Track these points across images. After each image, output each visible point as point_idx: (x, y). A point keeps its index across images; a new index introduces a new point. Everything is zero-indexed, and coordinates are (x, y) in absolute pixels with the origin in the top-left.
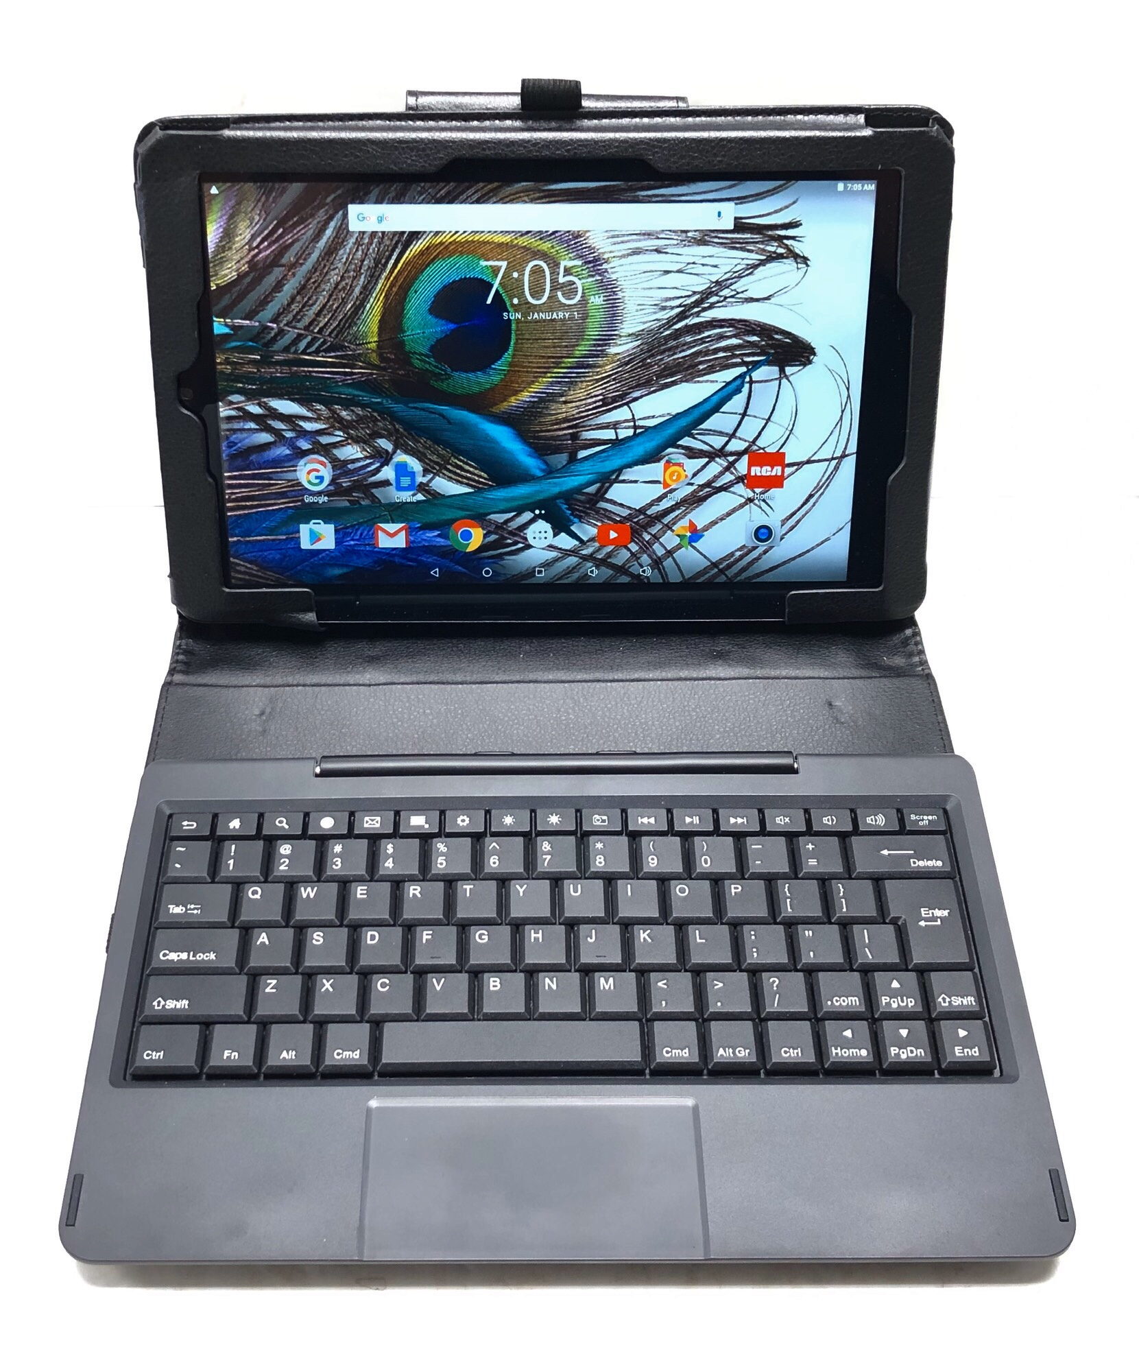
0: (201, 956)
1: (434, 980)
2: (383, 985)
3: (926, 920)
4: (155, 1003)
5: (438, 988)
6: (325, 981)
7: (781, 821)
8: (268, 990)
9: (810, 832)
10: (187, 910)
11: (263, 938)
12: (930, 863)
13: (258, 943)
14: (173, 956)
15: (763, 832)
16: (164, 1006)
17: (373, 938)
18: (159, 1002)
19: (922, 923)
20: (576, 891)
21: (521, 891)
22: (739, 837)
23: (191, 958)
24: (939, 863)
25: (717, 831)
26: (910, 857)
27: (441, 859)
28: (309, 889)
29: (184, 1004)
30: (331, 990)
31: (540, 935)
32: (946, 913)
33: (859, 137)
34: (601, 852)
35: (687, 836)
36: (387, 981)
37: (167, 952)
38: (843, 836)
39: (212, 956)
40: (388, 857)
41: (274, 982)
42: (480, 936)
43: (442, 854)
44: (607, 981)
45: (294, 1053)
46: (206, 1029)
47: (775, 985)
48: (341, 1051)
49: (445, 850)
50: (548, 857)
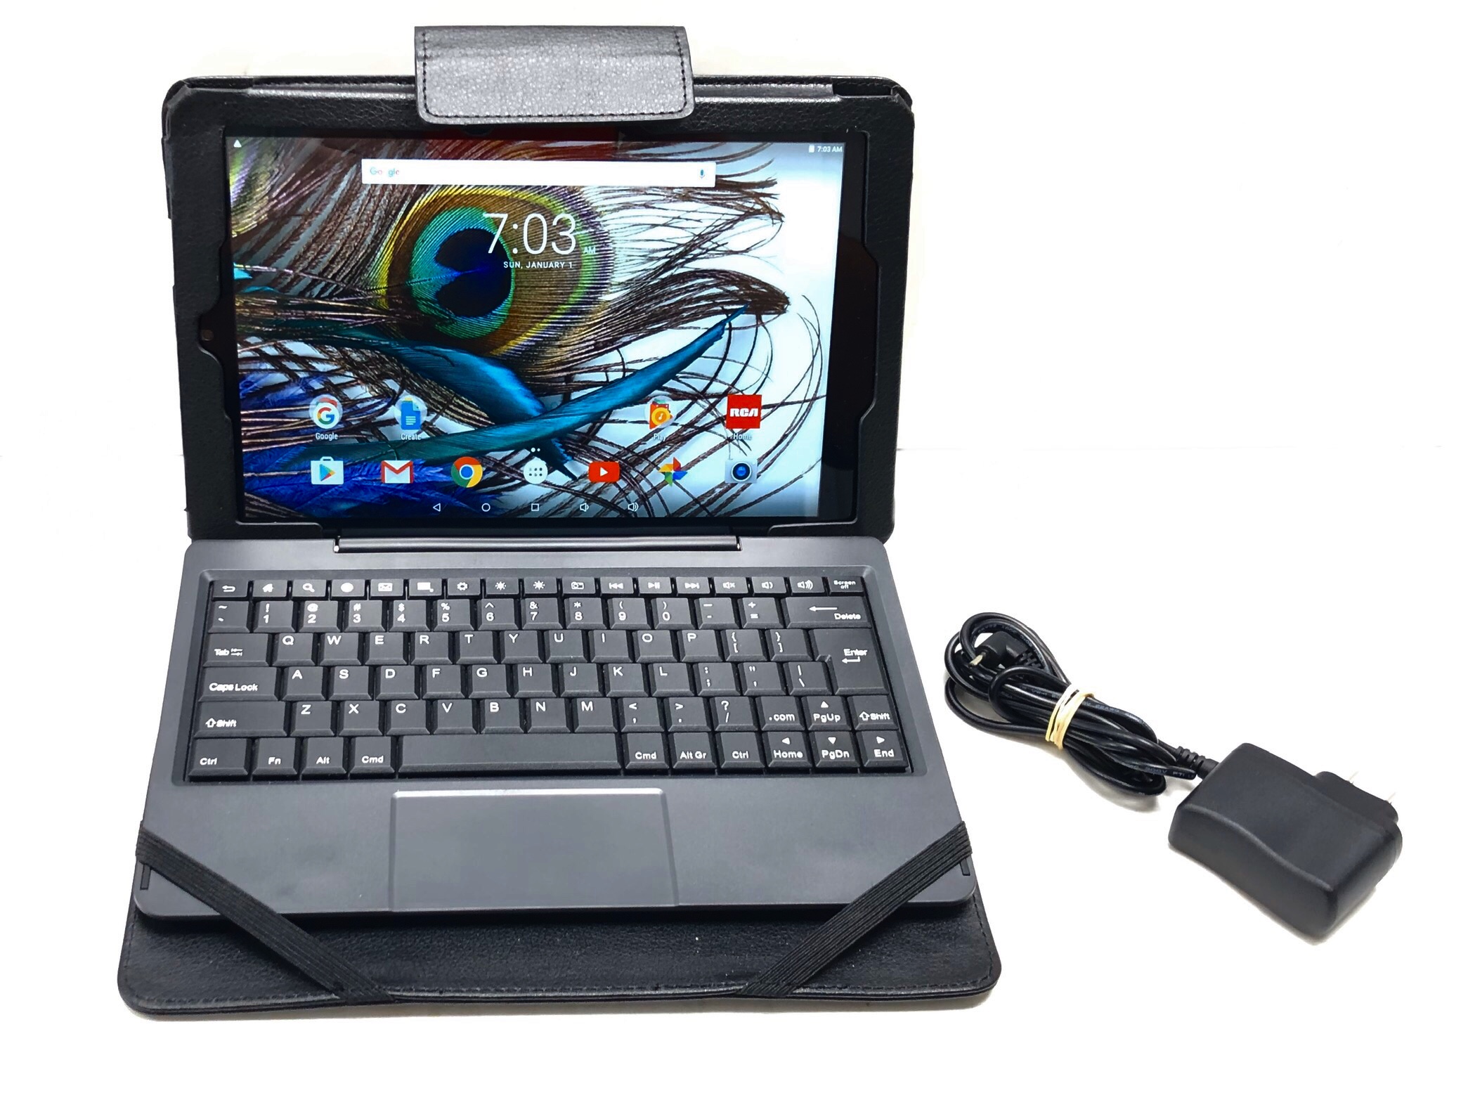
0: (244, 688)
1: (444, 705)
2: (401, 708)
3: (848, 658)
4: (208, 723)
5: (447, 710)
6: (351, 706)
7: (727, 585)
8: (304, 712)
9: (751, 594)
10: (230, 653)
11: (298, 674)
12: (851, 617)
13: (293, 677)
14: (222, 688)
15: (713, 594)
16: (215, 725)
17: (390, 674)
18: (211, 723)
19: (845, 661)
20: (559, 638)
21: (513, 638)
22: (693, 598)
23: (237, 689)
24: (858, 617)
25: (674, 594)
26: (836, 612)
27: (445, 615)
28: (334, 638)
29: (232, 723)
30: (357, 712)
31: (530, 671)
32: (864, 653)
33: (828, 103)
34: (579, 609)
35: (650, 598)
36: (404, 706)
37: (216, 684)
38: (779, 598)
39: (254, 688)
40: (400, 613)
41: (308, 707)
42: (481, 672)
43: (446, 611)
44: (587, 705)
45: (328, 759)
46: (252, 741)
47: (726, 706)
48: (367, 757)
49: (448, 608)
50: (535, 613)
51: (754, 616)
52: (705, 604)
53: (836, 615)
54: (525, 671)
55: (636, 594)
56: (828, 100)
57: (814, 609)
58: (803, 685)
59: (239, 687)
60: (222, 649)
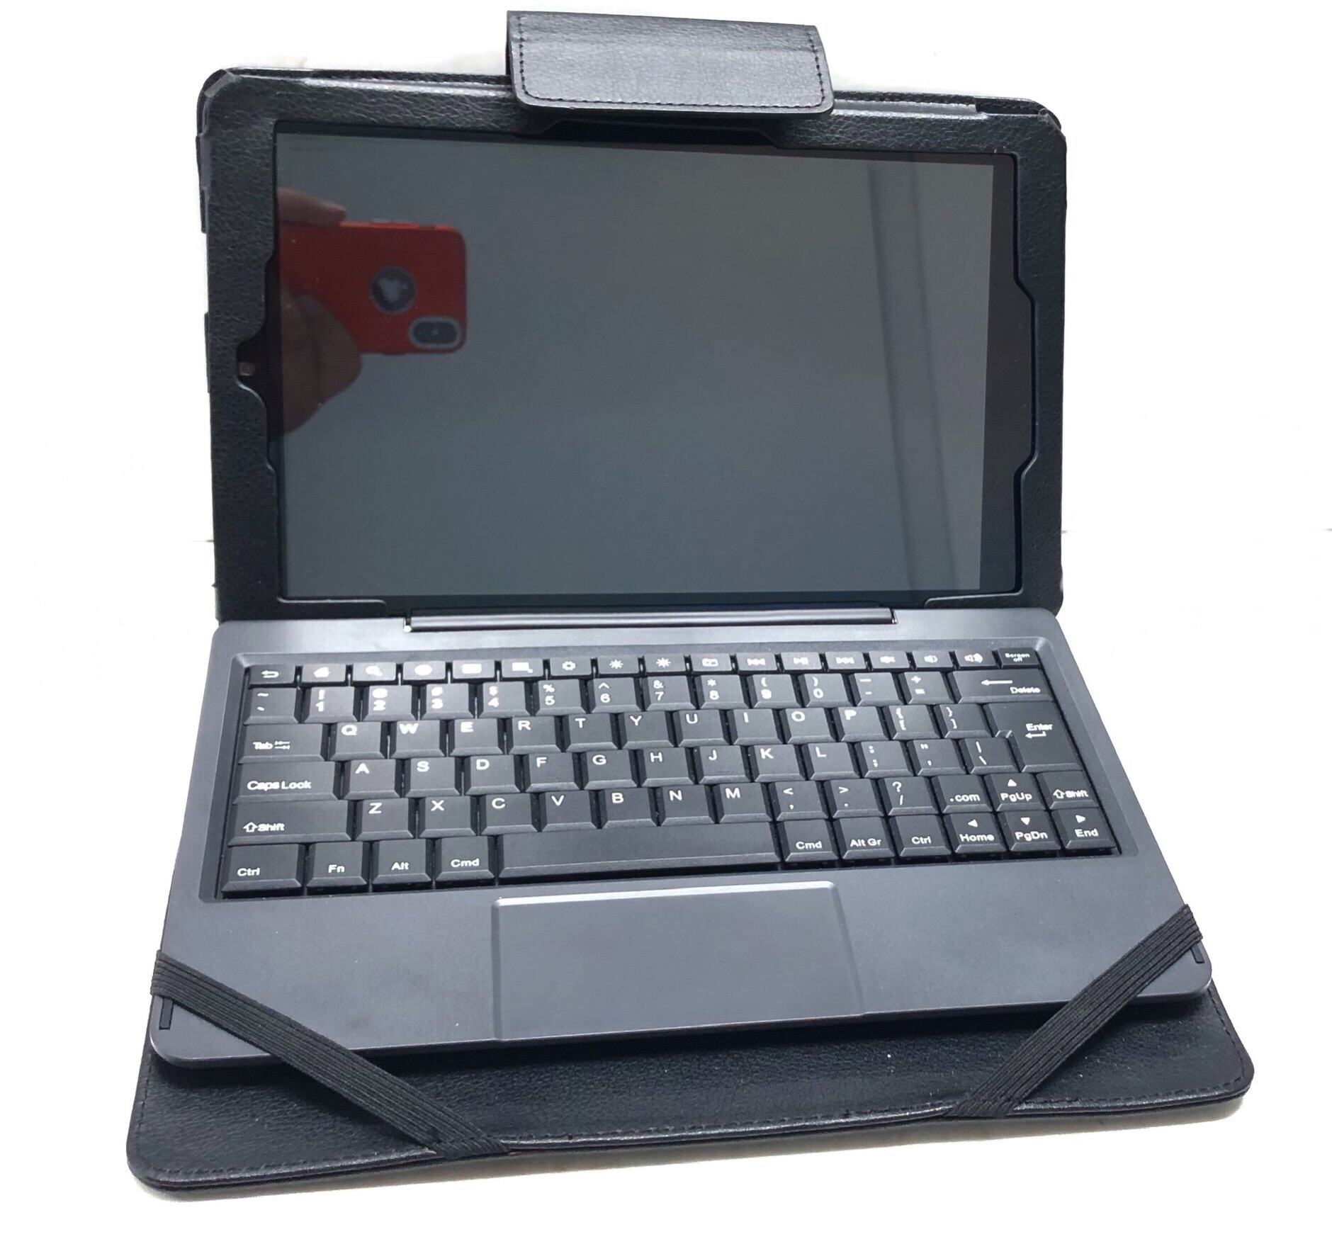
0: (293, 786)
1: (553, 798)
2: (498, 803)
3: (1033, 732)
4: (247, 827)
5: (558, 803)
6: (434, 802)
7: (887, 660)
8: (372, 812)
9: (913, 668)
10: (274, 746)
11: (363, 768)
12: (1029, 690)
13: (357, 772)
14: (263, 786)
15: (869, 669)
16: (256, 829)
17: (483, 765)
18: (251, 827)
19: (1029, 736)
20: (692, 719)
21: (636, 722)
22: (848, 675)
23: (283, 787)
24: (1037, 690)
25: (825, 670)
26: (1010, 685)
27: (549, 698)
28: (409, 726)
29: (280, 827)
30: (442, 809)
31: (660, 756)
32: (1049, 727)
33: (973, 120)
34: (714, 688)
35: (797, 675)
36: (503, 800)
37: (256, 782)
38: (945, 672)
39: (307, 785)
40: (491, 697)
41: (378, 805)
42: (598, 760)
43: (549, 694)
44: (733, 791)
45: (407, 864)
46: (306, 848)
47: (898, 788)
48: (458, 861)
49: (552, 690)
50: (661, 694)
51: (920, 691)
52: (862, 680)
53: (1012, 689)
54: (653, 757)
55: (781, 670)
56: (973, 118)
57: (986, 683)
58: (985, 763)
59: (287, 785)
60: (264, 742)
